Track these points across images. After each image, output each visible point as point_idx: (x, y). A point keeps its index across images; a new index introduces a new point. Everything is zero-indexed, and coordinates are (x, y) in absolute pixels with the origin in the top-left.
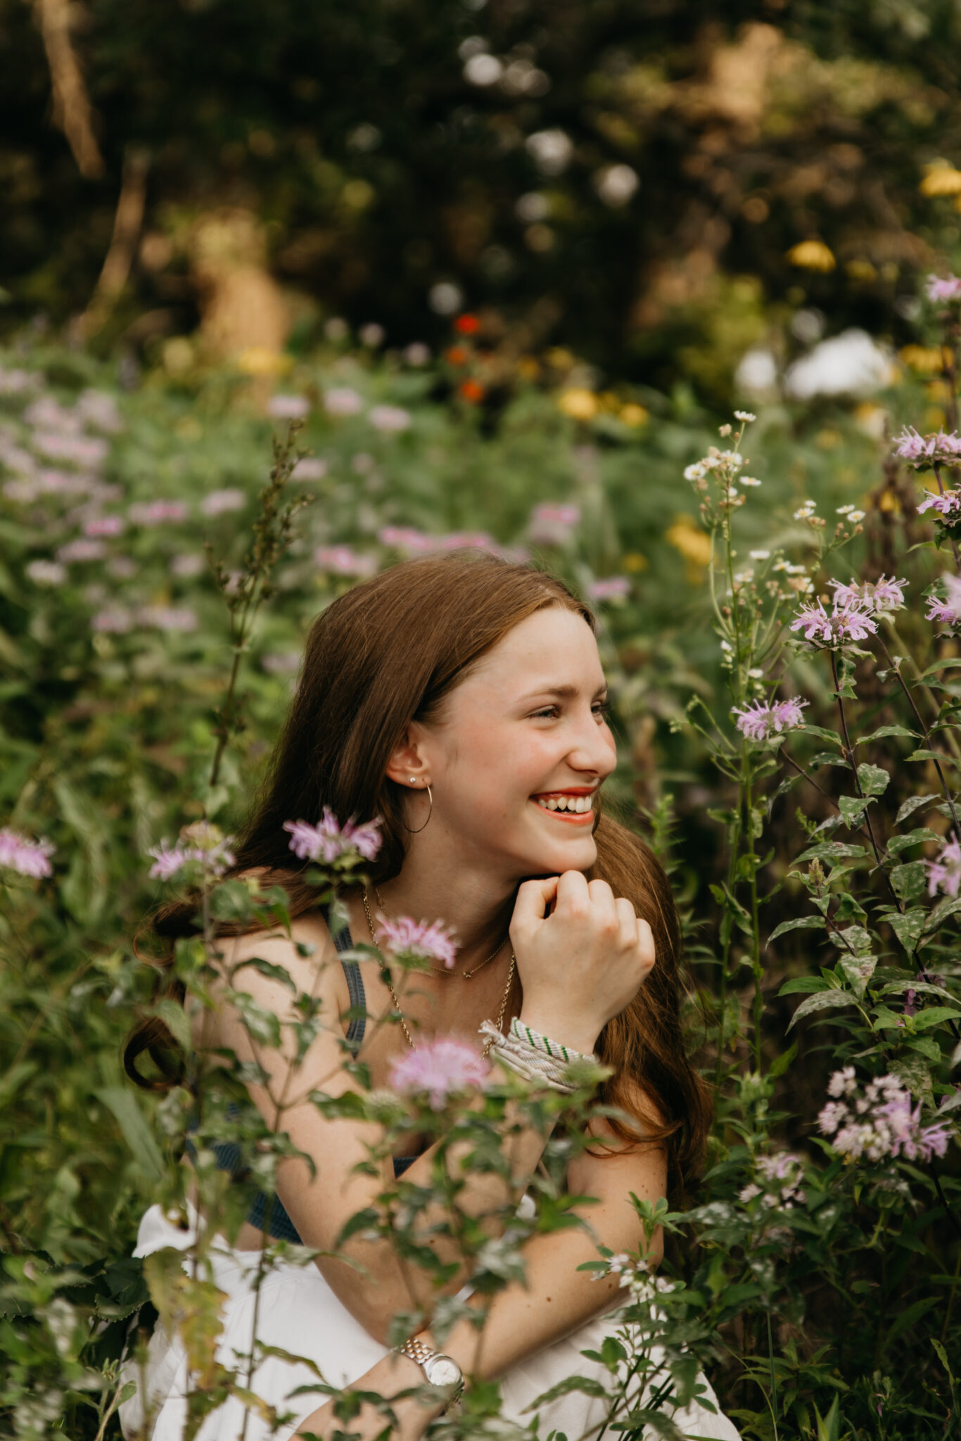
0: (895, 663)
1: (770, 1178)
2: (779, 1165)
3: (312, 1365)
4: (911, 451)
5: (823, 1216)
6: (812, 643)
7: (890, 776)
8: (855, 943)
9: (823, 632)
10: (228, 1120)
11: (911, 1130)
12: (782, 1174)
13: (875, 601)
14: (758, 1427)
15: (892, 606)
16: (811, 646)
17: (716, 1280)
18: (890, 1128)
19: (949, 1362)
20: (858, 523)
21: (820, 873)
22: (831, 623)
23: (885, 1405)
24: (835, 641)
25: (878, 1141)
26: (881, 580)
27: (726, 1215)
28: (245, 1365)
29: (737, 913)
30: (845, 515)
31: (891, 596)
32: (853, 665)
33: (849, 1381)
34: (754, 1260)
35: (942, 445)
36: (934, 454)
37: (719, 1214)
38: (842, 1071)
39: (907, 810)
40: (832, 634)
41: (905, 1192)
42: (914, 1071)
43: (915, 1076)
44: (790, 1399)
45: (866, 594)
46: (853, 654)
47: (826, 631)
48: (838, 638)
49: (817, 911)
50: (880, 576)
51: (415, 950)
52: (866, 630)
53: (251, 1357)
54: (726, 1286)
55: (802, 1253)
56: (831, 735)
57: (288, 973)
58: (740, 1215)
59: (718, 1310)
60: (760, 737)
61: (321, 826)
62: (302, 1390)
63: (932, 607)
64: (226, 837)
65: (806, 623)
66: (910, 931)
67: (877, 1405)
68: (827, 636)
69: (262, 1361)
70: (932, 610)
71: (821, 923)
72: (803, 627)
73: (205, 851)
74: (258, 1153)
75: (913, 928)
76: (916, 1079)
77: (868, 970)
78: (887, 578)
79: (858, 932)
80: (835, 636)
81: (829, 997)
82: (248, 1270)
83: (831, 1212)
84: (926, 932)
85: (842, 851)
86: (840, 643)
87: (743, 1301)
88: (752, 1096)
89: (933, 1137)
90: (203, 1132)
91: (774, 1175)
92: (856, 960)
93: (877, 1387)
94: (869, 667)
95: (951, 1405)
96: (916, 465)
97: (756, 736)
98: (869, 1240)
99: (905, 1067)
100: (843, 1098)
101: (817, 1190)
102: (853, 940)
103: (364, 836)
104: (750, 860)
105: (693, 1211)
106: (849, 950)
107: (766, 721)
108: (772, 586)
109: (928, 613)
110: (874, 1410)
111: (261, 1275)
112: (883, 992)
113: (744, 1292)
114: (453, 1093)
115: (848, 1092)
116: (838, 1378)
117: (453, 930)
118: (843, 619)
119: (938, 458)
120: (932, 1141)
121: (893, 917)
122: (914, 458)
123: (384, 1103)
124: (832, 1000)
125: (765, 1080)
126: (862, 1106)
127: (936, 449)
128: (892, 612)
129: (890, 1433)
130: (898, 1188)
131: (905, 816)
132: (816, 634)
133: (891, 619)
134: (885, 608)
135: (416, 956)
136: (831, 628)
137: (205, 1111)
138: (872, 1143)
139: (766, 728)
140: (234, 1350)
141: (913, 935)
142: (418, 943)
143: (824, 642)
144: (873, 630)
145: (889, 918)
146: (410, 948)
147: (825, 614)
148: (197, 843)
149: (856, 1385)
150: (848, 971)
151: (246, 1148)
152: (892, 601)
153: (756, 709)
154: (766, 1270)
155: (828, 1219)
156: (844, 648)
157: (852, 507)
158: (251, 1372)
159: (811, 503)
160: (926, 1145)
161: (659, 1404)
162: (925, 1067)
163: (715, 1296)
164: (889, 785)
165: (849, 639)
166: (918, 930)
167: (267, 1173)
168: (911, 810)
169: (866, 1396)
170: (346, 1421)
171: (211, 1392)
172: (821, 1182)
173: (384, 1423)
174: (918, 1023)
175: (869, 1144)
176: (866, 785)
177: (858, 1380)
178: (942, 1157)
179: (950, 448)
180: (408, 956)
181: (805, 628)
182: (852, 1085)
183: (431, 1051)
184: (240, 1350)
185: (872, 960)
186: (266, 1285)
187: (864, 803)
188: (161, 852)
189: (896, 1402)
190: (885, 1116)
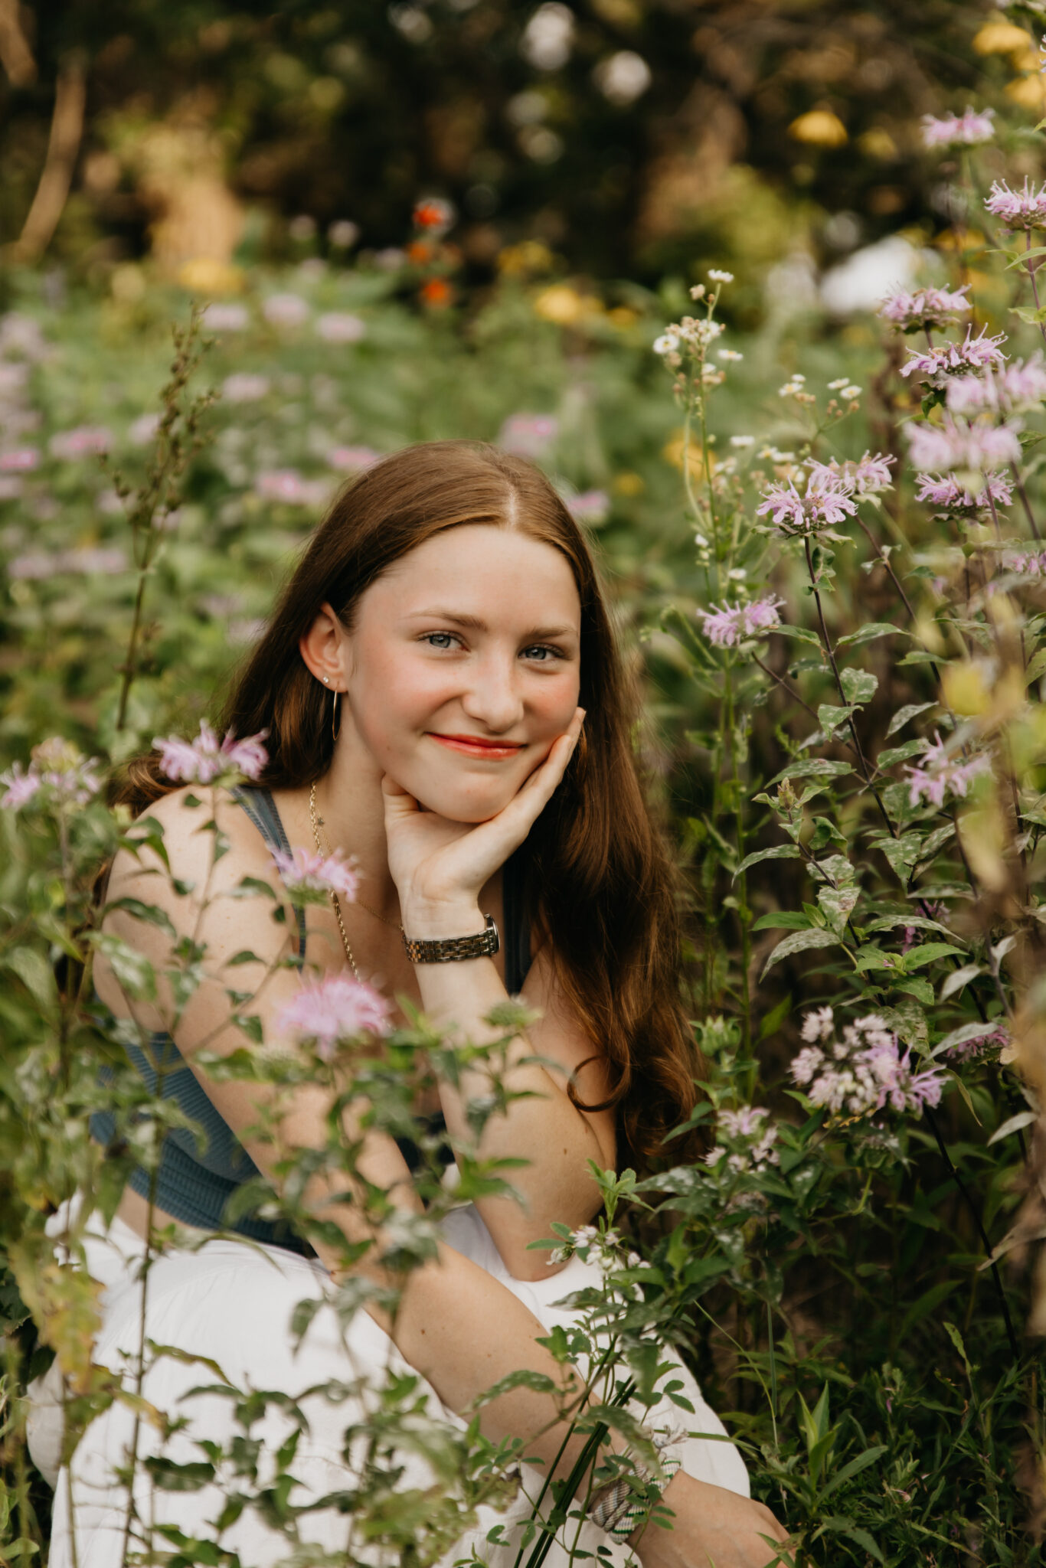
0: (883, 554)
1: (734, 1134)
2: (743, 1121)
3: (213, 1365)
4: (898, 310)
5: (799, 1178)
6: (782, 528)
7: (879, 681)
8: (835, 874)
9: (794, 516)
10: (100, 1084)
11: (898, 1078)
12: (746, 1130)
13: (857, 482)
14: (754, 1431)
15: (877, 487)
16: (781, 532)
17: (677, 1254)
18: (873, 1076)
19: (966, 1347)
20: (854, 399)
21: (790, 794)
22: (803, 504)
23: (895, 1400)
24: (808, 525)
25: (860, 1090)
26: (865, 457)
27: (689, 1182)
28: (132, 1367)
29: (720, 849)
30: (839, 390)
31: (875, 475)
32: (831, 553)
33: (855, 1375)
34: (720, 1231)
35: (933, 302)
36: (924, 313)
37: (682, 1181)
38: (818, 1013)
39: (900, 721)
40: (804, 517)
41: (896, 1149)
42: (906, 1018)
43: (908, 1023)
44: (787, 1397)
45: (847, 474)
46: (830, 540)
47: (797, 513)
48: (811, 521)
49: (788, 839)
50: (863, 453)
51: (310, 882)
52: (844, 511)
53: (141, 1357)
54: (690, 1261)
55: (778, 1222)
56: (809, 635)
57: (166, 915)
58: (706, 1181)
59: (680, 1288)
60: (730, 642)
61: (197, 742)
62: (196, 1391)
63: (921, 486)
64: (88, 759)
65: (775, 505)
66: (904, 857)
67: (886, 1399)
68: (799, 520)
69: (153, 1362)
70: (923, 489)
71: (794, 852)
72: (771, 510)
73: (60, 773)
74: (136, 1120)
75: (907, 854)
76: (910, 1027)
77: (848, 904)
78: (873, 455)
79: (839, 862)
80: (808, 519)
81: (809, 937)
82: (131, 1259)
83: (809, 1174)
84: (922, 858)
85: (825, 769)
86: (814, 528)
87: (709, 1278)
88: (715, 1044)
89: (925, 1084)
90: (69, 1098)
91: (739, 1131)
92: (837, 892)
93: (887, 1382)
94: (849, 557)
95: (968, 1396)
96: (903, 327)
97: (725, 642)
98: (856, 1206)
99: (897, 1014)
100: (819, 1042)
101: (793, 1149)
102: (833, 871)
103: (245, 751)
104: (734, 788)
105: (652, 1179)
106: (828, 883)
107: (736, 623)
108: (757, 477)
109: (919, 493)
110: (882, 1406)
111: (148, 1263)
112: (870, 929)
113: (712, 1267)
114: (346, 1039)
115: (825, 1036)
116: (843, 1372)
117: (354, 859)
118: (817, 501)
119: (928, 318)
120: (924, 1089)
121: (886, 843)
122: (901, 318)
123: (276, 1057)
124: (812, 941)
125: (730, 1026)
126: (840, 1051)
127: (925, 306)
128: (878, 494)
129: (901, 1431)
130: (886, 1144)
131: (897, 727)
132: (786, 519)
133: (877, 502)
134: (870, 490)
135: (312, 890)
136: (803, 510)
137: (73, 1074)
138: (854, 1094)
139: (736, 632)
140: (120, 1351)
141: (908, 861)
142: (313, 874)
143: (795, 527)
144: (852, 512)
145: (881, 844)
146: (304, 880)
147: (796, 495)
148: (51, 764)
149: (864, 1380)
150: (826, 906)
151: (122, 1116)
152: (877, 481)
153: (725, 611)
154: (734, 1241)
155: (804, 1181)
156: (818, 534)
157: (845, 381)
158: (140, 1376)
159: (798, 377)
160: (917, 1095)
161: (625, 1401)
162: (920, 1013)
163: (675, 1275)
164: (877, 691)
165: (824, 523)
166: (914, 856)
167: (146, 1144)
168: (905, 720)
169: (873, 1391)
170: (247, 1425)
171: (92, 1397)
172: (798, 1141)
173: (291, 1425)
174: (909, 962)
175: (850, 1095)
176: (850, 692)
177: (866, 1375)
178: (935, 1107)
179: (942, 305)
180: (303, 889)
181: (774, 511)
182: (829, 1028)
183: (321, 992)
184: (126, 1350)
185: (853, 892)
186: (154, 1273)
187: (847, 712)
188: (13, 777)
189: (907, 1395)
190: (868, 1061)
